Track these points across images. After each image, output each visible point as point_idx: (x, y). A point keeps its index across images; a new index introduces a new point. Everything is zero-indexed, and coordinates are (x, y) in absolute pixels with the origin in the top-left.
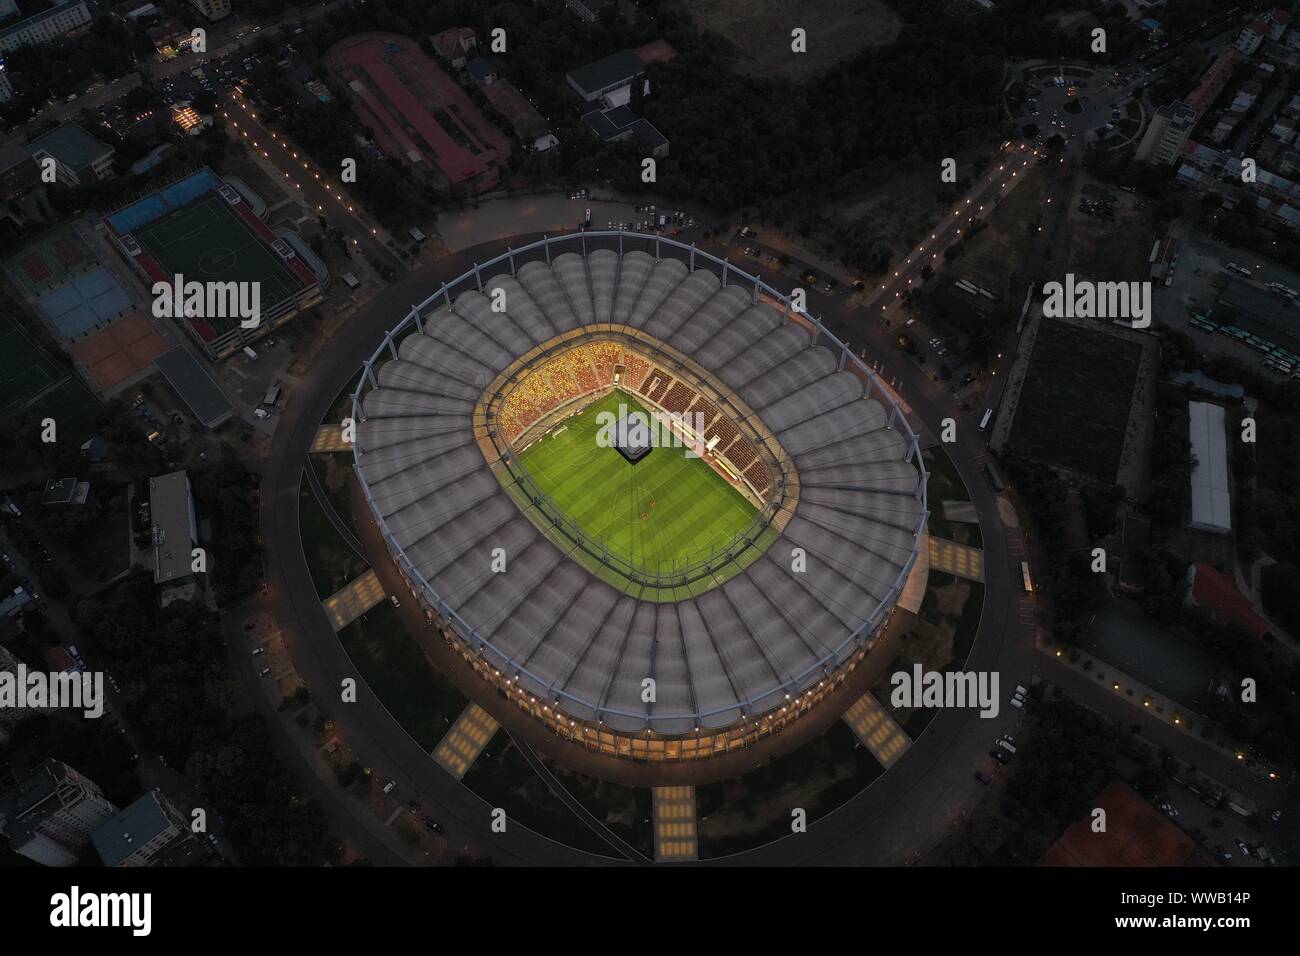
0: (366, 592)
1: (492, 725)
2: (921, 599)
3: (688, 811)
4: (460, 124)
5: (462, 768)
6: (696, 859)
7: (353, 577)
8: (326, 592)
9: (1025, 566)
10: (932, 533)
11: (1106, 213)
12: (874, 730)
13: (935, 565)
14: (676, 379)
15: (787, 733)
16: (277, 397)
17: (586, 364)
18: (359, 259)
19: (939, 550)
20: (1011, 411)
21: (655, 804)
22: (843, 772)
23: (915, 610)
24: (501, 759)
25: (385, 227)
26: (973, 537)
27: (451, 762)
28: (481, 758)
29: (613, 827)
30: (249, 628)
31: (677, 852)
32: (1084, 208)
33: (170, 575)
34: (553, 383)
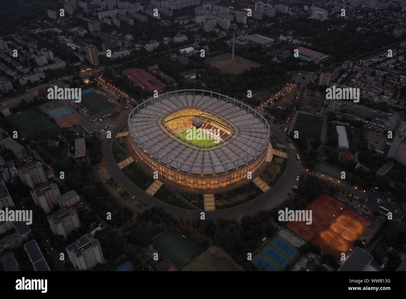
0: (129, 161)
1: (161, 184)
2: (271, 160)
3: (213, 199)
4: (154, 82)
5: (153, 194)
6: (215, 210)
7: (125, 158)
8: (118, 162)
9: (297, 155)
10: (273, 148)
11: (313, 95)
12: (261, 184)
13: (275, 154)
14: (208, 123)
15: (238, 184)
16: (107, 128)
17: (185, 121)
18: (129, 105)
19: (275, 151)
20: (292, 129)
21: (204, 198)
22: (253, 193)
23: (270, 162)
24: (163, 191)
25: (136, 99)
26: (284, 150)
27: (150, 193)
28: (158, 191)
29: (193, 203)
30: (98, 169)
31: (210, 209)
32: (307, 95)
33: (79, 156)
34: (177, 125)
